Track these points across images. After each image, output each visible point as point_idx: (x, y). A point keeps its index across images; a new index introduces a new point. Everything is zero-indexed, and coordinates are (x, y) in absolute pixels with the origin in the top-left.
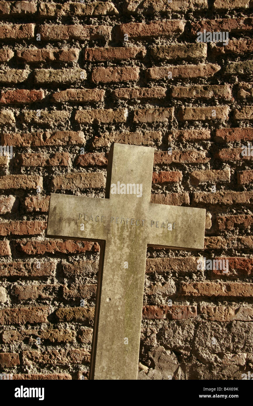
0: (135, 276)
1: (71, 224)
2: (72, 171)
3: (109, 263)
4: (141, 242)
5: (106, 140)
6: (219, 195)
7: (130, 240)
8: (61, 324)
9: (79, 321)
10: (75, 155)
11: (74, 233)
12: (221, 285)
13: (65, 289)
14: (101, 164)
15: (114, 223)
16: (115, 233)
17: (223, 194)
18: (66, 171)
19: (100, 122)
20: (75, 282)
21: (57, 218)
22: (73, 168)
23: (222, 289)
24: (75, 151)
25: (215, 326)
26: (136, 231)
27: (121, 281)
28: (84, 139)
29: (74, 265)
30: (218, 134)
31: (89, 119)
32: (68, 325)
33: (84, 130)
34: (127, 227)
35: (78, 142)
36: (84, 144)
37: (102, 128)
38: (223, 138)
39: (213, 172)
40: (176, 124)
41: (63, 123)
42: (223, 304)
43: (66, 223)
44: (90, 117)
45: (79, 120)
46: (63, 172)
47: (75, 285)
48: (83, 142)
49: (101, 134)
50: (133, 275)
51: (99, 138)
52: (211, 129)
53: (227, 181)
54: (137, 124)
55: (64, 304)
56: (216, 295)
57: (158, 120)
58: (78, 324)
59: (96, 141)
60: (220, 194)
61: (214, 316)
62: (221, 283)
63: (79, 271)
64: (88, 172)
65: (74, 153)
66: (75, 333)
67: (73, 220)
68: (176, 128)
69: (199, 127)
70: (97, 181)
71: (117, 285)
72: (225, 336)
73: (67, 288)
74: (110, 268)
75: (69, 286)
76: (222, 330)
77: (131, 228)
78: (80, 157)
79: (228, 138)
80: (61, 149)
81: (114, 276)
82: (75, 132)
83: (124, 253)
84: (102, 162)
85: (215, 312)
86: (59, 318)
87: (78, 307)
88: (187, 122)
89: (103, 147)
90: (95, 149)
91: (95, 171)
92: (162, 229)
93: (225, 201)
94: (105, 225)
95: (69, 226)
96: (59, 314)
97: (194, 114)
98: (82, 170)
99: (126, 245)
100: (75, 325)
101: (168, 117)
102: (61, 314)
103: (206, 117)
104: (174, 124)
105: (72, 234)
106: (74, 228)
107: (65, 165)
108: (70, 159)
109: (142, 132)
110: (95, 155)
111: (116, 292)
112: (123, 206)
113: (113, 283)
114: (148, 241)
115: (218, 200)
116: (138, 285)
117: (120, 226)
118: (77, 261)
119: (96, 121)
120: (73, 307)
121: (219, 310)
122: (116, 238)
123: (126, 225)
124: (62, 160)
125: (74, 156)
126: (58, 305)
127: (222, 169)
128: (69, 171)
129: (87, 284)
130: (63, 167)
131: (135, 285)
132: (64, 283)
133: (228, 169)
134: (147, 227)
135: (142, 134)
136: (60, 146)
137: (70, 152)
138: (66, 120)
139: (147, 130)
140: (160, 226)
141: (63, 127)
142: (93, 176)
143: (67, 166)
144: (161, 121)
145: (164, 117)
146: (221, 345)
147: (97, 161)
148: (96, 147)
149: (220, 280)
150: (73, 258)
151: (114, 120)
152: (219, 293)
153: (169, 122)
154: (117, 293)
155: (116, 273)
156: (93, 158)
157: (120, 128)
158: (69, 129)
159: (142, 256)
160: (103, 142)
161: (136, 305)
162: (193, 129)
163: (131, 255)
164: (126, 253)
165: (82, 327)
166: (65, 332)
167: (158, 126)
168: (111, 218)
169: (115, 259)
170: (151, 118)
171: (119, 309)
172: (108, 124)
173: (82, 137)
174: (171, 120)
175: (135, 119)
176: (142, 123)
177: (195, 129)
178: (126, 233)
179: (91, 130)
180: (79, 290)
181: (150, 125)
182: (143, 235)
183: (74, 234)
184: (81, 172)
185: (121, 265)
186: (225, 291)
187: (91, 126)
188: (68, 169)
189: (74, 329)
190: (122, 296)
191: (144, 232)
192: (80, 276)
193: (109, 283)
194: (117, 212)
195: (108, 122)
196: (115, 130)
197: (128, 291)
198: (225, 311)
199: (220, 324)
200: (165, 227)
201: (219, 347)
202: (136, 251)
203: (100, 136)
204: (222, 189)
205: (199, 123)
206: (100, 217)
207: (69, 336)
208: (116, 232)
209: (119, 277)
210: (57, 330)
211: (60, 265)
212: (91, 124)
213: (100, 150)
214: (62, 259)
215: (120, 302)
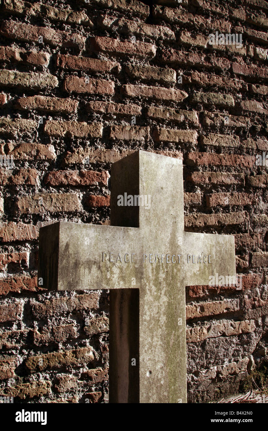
0: (177, 332)
1: (92, 270)
2: (40, 191)
3: (145, 320)
4: (179, 285)
5: (80, 155)
6: (192, 217)
7: (167, 284)
8: (32, 375)
9: (55, 368)
10: (44, 172)
11: (97, 283)
12: (196, 307)
13: (36, 334)
14: (74, 184)
15: (147, 263)
16: (149, 277)
17: (196, 217)
18: (34, 191)
19: (73, 136)
20: (47, 324)
21: (71, 262)
22: (42, 187)
23: (197, 311)
24: (44, 168)
25: (192, 348)
26: (173, 271)
27: (161, 343)
28: (55, 154)
29: (45, 304)
30: (191, 157)
31: (61, 131)
32: (41, 376)
33: (54, 144)
34: (163, 267)
35: (47, 156)
36: (54, 159)
37: (75, 142)
38: (195, 161)
39: (187, 194)
40: (152, 144)
41: (30, 134)
42: (197, 324)
43: (85, 269)
44: (62, 129)
45: (49, 131)
46: (30, 193)
47: (48, 328)
48: (54, 157)
49: (74, 149)
50: (173, 332)
51: (72, 153)
52: (183, 152)
53: (199, 204)
54: (114, 141)
55: (34, 351)
56: (192, 317)
57: (135, 138)
58: (53, 372)
59: (69, 157)
60: (194, 217)
61: (190, 338)
62: (196, 304)
63: (51, 311)
64: (59, 192)
65: (42, 170)
66: (50, 382)
67: (95, 262)
68: (152, 148)
69: (172, 149)
70: (71, 203)
71: (157, 350)
72: (200, 355)
73: (38, 332)
74: (148, 327)
75: (40, 330)
76: (198, 350)
77: (167, 267)
78: (50, 175)
79: (198, 161)
80: (27, 164)
81: (152, 338)
82: (44, 145)
83: (161, 303)
84: (76, 181)
85: (191, 334)
86: (30, 370)
87: (52, 353)
88: (162, 142)
89: (77, 164)
90: (67, 166)
91: (67, 191)
92: (199, 265)
93: (197, 223)
94: (136, 266)
95: (90, 272)
96: (29, 364)
97: (169, 135)
98: (53, 190)
99: (163, 292)
100: (49, 374)
101: (145, 136)
102: (33, 364)
103: (180, 140)
104: (150, 144)
105: (95, 285)
106: (96, 275)
107: (33, 184)
108: (38, 177)
109: (119, 149)
110: (68, 173)
111: (157, 359)
112: (156, 238)
113: (153, 349)
114: (186, 282)
115: (192, 223)
116: (181, 344)
117: (154, 265)
118: (49, 299)
119: (68, 134)
120: (46, 353)
121: (194, 332)
122: (151, 284)
123: (161, 264)
124: (29, 178)
125: (42, 173)
126: (27, 353)
127: (195, 192)
128: (37, 191)
129: (62, 325)
130: (29, 186)
131: (177, 345)
132: (33, 327)
133: (199, 192)
134: (184, 263)
135: (119, 152)
136: (26, 160)
137: (37, 169)
138: (33, 130)
139: (124, 148)
140: (196, 261)
141: (30, 138)
142: (66, 197)
143: (34, 186)
144: (138, 140)
145: (141, 136)
146: (196, 365)
147: (71, 180)
148: (69, 164)
149: (194, 302)
150: (43, 297)
151: (89, 135)
152: (194, 315)
153: (146, 141)
154: (158, 361)
155: (155, 333)
156: (66, 177)
157: (96, 144)
158: (37, 141)
159: (181, 305)
160: (77, 158)
161: (180, 371)
162: (168, 150)
163: (169, 304)
164: (164, 302)
165: (58, 375)
166: (38, 385)
167: (135, 144)
168: (143, 256)
169: (152, 314)
170: (128, 136)
171: (162, 382)
172: (82, 138)
173: (52, 152)
174: (148, 139)
175: (112, 136)
176: (119, 140)
177: (169, 150)
178: (162, 276)
179: (63, 144)
180: (52, 333)
181: (127, 142)
182: (181, 275)
183: (97, 285)
184: (51, 192)
185: (159, 320)
186: (200, 312)
187: (62, 139)
188: (36, 189)
189: (49, 378)
190: (164, 364)
191: (181, 271)
192: (53, 316)
193: (148, 350)
194: (149, 247)
195: (82, 136)
196: (90, 146)
197: (170, 354)
198: (199, 331)
199: (196, 345)
200: (201, 261)
201: (195, 366)
202: (175, 298)
203: (73, 152)
204: (194, 211)
205: (173, 145)
206: (130, 255)
207: (44, 388)
208: (151, 275)
209: (158, 338)
210: (28, 384)
211: (28, 306)
212: (62, 136)
213: (73, 168)
214: (29, 298)
215: (162, 373)
